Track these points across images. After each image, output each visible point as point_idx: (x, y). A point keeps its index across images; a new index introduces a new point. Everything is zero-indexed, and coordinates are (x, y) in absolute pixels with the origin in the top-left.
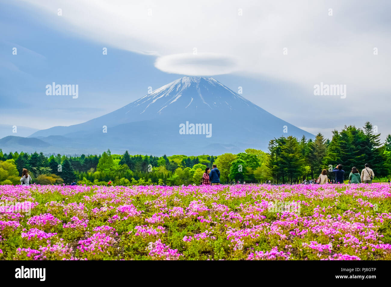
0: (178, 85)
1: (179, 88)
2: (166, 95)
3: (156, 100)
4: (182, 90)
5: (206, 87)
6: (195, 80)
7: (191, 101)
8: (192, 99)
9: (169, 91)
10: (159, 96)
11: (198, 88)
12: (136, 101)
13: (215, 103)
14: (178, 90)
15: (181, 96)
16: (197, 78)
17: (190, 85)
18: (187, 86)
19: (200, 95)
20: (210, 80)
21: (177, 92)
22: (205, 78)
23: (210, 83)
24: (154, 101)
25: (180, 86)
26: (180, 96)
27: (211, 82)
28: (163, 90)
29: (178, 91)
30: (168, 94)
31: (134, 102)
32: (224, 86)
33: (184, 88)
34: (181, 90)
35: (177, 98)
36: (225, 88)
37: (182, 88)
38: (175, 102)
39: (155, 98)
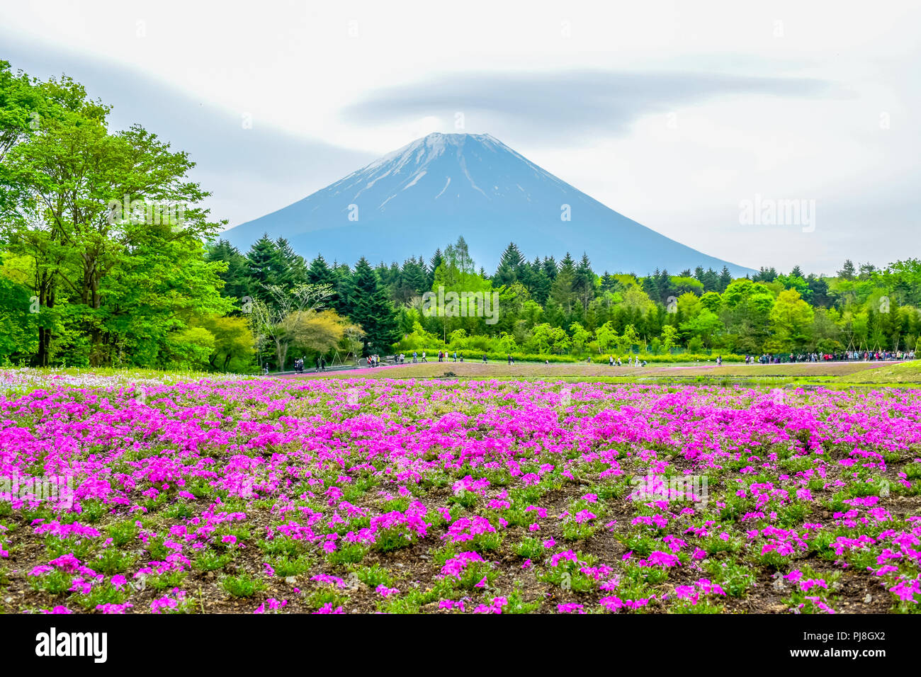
0: (419, 150)
1: (421, 157)
2: (395, 172)
3: (373, 183)
4: (427, 162)
5: (476, 155)
6: (453, 139)
7: (447, 184)
8: (449, 180)
9: (401, 164)
10: (380, 174)
11: (461, 157)
12: (332, 186)
13: (497, 188)
14: (420, 161)
15: (426, 174)
16: (458, 136)
17: (444, 150)
18: (439, 154)
19: (466, 172)
20: (486, 140)
21: (417, 165)
22: (474, 137)
23: (485, 146)
24: (370, 185)
25: (423, 152)
26: (423, 174)
27: (486, 144)
28: (388, 161)
29: (420, 163)
30: (398, 171)
31: (328, 187)
32: (514, 151)
33: (431, 157)
34: (424, 161)
35: (418, 178)
36: (517, 156)
37: (427, 156)
38: (414, 185)
39: (371, 180)
